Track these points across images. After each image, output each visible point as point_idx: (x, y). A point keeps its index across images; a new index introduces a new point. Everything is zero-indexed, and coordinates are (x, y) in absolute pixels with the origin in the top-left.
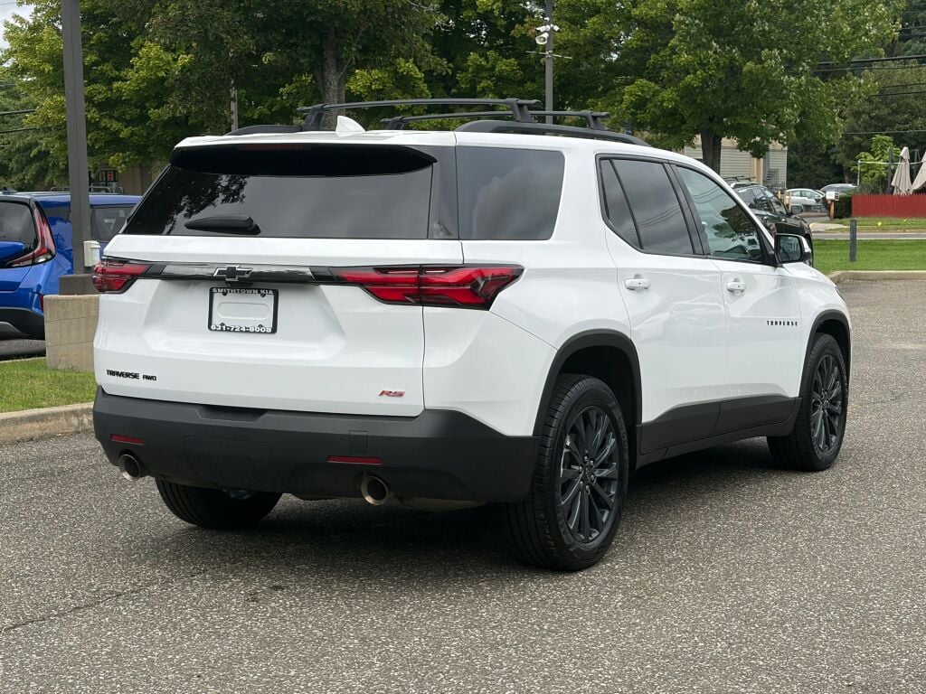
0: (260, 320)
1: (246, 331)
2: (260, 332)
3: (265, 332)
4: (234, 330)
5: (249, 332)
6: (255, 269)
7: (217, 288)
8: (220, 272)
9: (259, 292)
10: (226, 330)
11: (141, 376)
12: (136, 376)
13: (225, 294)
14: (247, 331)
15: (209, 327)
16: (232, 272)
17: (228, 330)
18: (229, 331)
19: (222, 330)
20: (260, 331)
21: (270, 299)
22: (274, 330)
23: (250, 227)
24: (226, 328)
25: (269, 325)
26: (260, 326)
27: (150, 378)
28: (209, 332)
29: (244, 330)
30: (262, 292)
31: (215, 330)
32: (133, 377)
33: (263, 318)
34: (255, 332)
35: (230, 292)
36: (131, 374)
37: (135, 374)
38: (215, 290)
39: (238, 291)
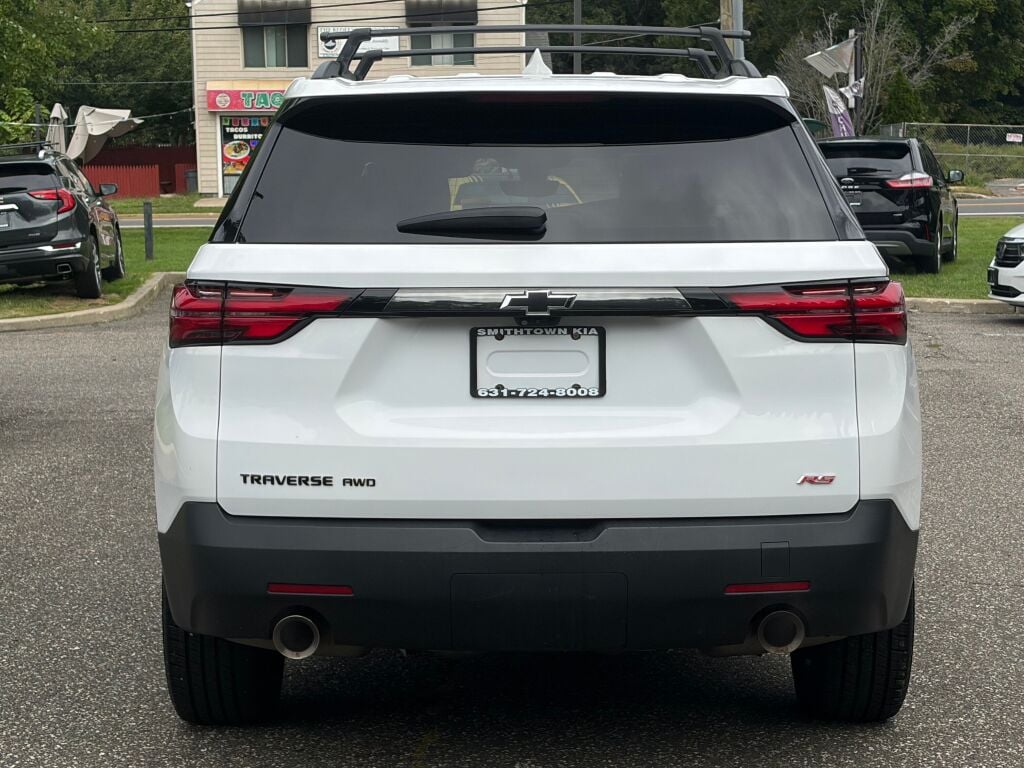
0: (575, 377)
1: (550, 396)
2: (577, 396)
3: (588, 396)
4: (526, 396)
5: (555, 397)
6: (582, 296)
7: (486, 329)
8: (513, 302)
9: (570, 332)
10: (510, 396)
11: (337, 481)
12: (327, 481)
13: (499, 337)
14: (552, 396)
15: (474, 392)
16: (538, 301)
17: (514, 395)
18: (517, 396)
19: (501, 396)
20: (576, 394)
22: (602, 391)
23: (537, 228)
24: (509, 392)
25: (591, 384)
26: (577, 387)
27: (360, 483)
28: (477, 401)
29: (546, 394)
30: (575, 331)
31: (488, 397)
32: (319, 484)
33: (583, 373)
34: (566, 396)
35: (512, 333)
36: (313, 479)
37: (325, 478)
38: (481, 332)
39: (529, 331)
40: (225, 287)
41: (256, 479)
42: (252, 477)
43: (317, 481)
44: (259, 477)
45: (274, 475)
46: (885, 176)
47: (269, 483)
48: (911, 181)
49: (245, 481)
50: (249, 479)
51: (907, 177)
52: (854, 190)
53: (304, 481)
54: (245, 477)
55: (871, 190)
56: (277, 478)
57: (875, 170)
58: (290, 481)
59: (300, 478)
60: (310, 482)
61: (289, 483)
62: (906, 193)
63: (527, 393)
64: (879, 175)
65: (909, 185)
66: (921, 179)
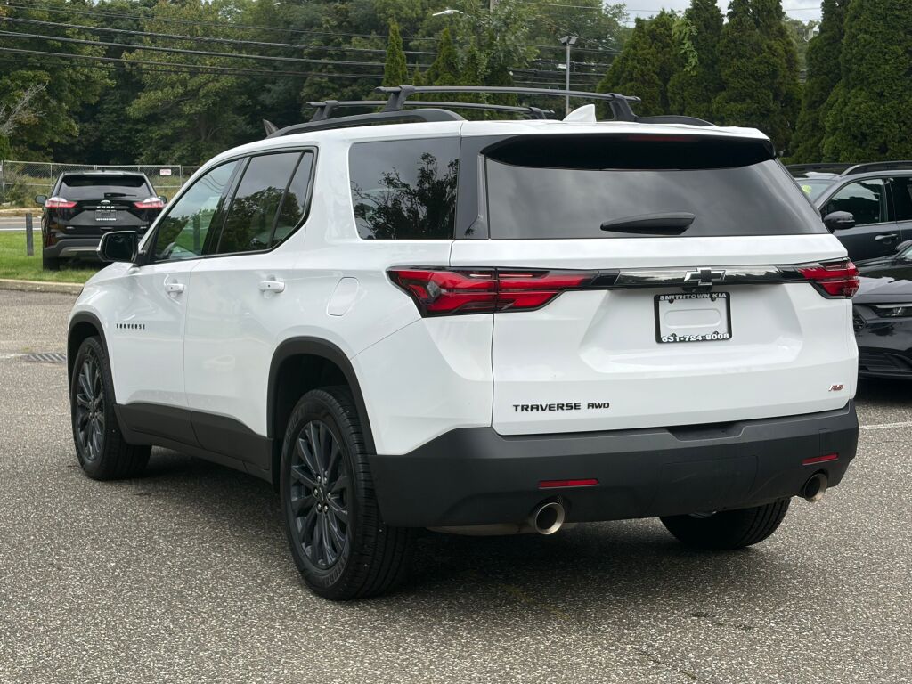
0: (713, 327)
1: (703, 340)
2: (718, 339)
3: (723, 339)
4: (689, 340)
5: (705, 340)
6: (729, 272)
7: (669, 295)
8: (693, 277)
9: (711, 296)
10: (680, 341)
11: (584, 406)
12: (576, 406)
13: (671, 301)
15: (659, 340)
16: (706, 276)
17: (682, 340)
18: (684, 341)
19: (675, 341)
20: (716, 338)
21: (720, 304)
22: (731, 336)
24: (680, 338)
25: (723, 330)
26: (717, 333)
27: (599, 406)
28: (661, 345)
29: (700, 339)
30: (714, 295)
31: (668, 342)
32: (572, 408)
33: (717, 324)
34: (712, 340)
35: (679, 298)
36: (567, 405)
37: (575, 404)
38: (662, 298)
39: (688, 296)
40: (495, 271)
41: (525, 408)
42: (522, 406)
43: (570, 407)
44: (528, 406)
45: (539, 404)
46: (132, 199)
47: (535, 410)
48: (151, 203)
49: (516, 410)
50: (519, 408)
51: (147, 201)
52: (110, 209)
53: (560, 407)
54: (516, 407)
55: (123, 210)
56: (542, 406)
57: (124, 195)
58: (550, 407)
59: (558, 405)
60: (565, 408)
61: (550, 409)
62: (146, 212)
63: (690, 338)
64: (127, 198)
65: (149, 206)
66: (157, 202)
